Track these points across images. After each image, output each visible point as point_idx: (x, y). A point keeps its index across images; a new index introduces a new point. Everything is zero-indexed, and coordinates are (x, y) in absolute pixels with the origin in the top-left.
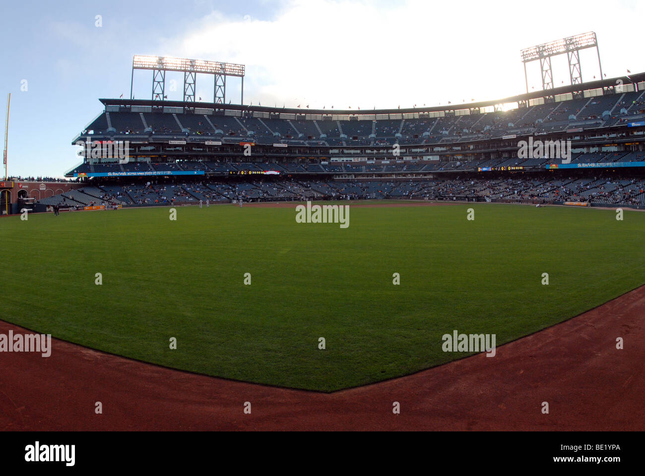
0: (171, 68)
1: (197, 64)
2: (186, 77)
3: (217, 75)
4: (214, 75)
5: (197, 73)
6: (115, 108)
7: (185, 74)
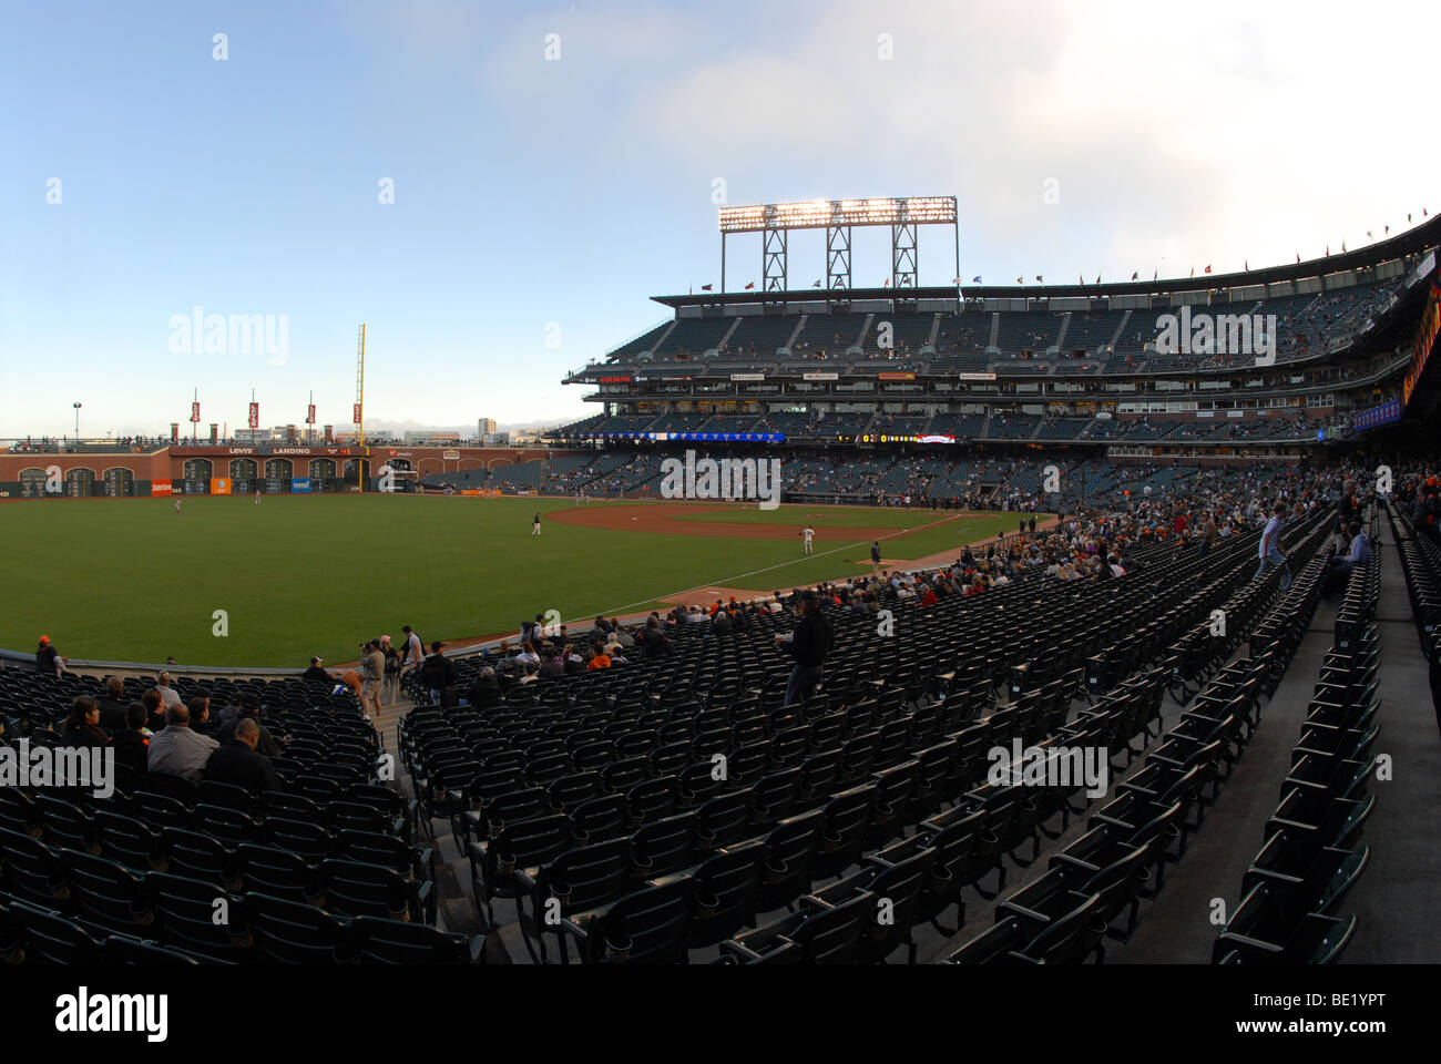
0: (796, 223)
1: (844, 209)
2: (831, 238)
3: (896, 226)
4: (891, 227)
5: (852, 228)
6: (695, 311)
7: (828, 232)
